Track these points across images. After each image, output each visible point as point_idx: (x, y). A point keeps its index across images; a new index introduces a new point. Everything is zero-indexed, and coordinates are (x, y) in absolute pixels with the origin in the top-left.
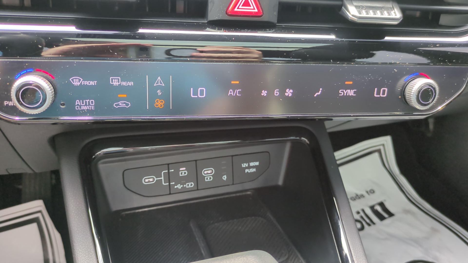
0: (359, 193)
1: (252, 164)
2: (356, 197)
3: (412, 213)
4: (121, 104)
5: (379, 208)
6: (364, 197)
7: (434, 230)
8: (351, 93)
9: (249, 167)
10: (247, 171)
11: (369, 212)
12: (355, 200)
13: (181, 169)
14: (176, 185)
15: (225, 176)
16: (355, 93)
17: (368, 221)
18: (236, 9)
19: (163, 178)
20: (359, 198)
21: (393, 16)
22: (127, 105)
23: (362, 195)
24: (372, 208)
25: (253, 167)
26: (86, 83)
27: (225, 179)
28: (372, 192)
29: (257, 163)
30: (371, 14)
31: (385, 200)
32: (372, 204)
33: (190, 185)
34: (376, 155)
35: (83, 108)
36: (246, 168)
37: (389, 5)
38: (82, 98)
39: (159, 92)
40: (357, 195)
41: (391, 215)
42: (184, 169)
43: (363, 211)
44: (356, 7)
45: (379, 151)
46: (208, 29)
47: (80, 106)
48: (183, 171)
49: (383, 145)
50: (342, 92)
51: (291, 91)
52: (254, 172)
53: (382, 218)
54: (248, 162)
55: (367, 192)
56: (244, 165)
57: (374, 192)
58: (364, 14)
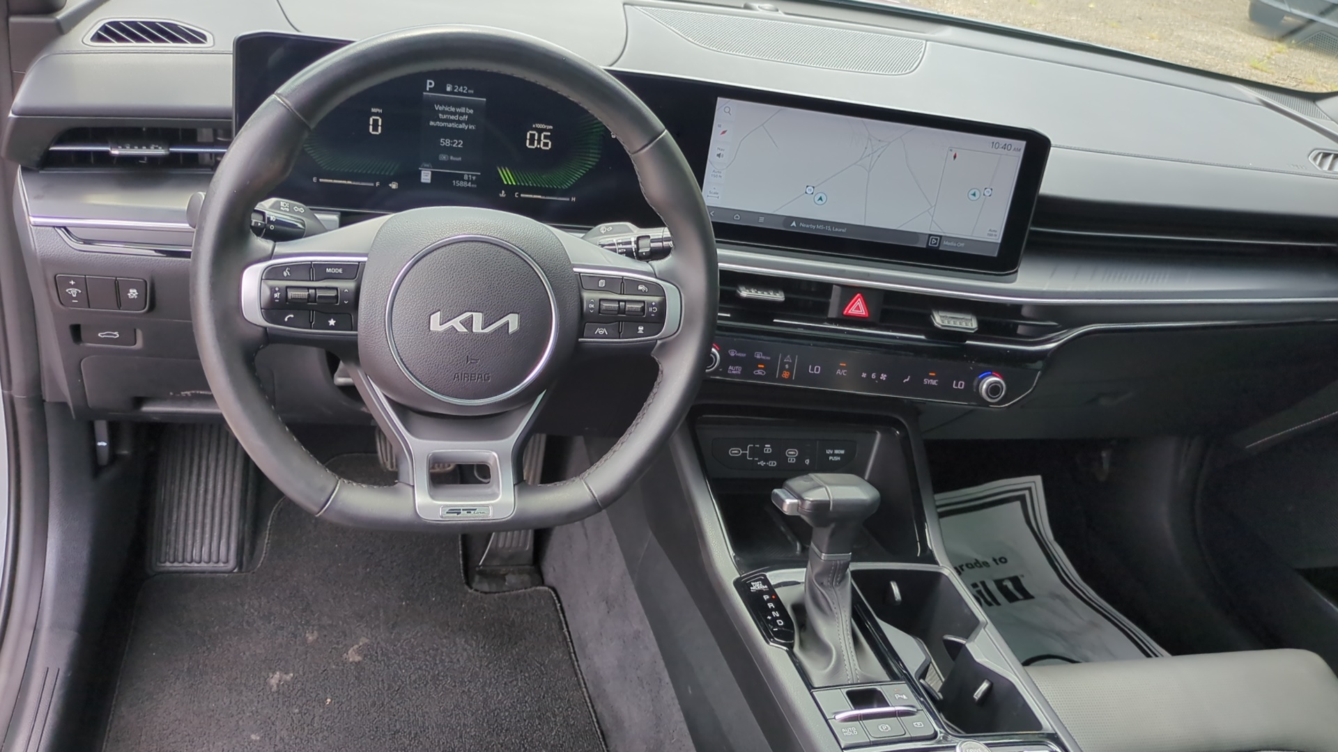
0: (981, 559)
1: (837, 452)
2: (975, 564)
3: (1065, 601)
4: (759, 372)
5: (1010, 585)
6: (989, 566)
7: (1094, 624)
8: (934, 382)
9: (834, 455)
10: (830, 458)
11: (992, 587)
12: (973, 567)
13: (766, 446)
14: (759, 461)
15: (808, 460)
16: (937, 382)
17: (989, 599)
18: (850, 312)
19: (748, 452)
20: (981, 566)
21: (970, 326)
22: (763, 373)
23: (987, 563)
24: (999, 583)
25: (838, 455)
26: (739, 355)
27: (807, 463)
28: (1003, 560)
29: (842, 452)
30: (952, 324)
31: (1023, 576)
32: (999, 576)
33: (773, 464)
34: (1018, 504)
35: (734, 372)
36: (830, 455)
37: (969, 317)
38: (734, 365)
39: (787, 366)
40: (977, 561)
41: (1027, 596)
42: (769, 446)
43: (983, 583)
44: (941, 316)
45: (1022, 499)
46: (826, 323)
47: (732, 370)
48: (768, 449)
49: (1030, 489)
50: (926, 381)
51: (885, 376)
52: (838, 461)
53: (1011, 598)
54: (833, 449)
55: (995, 560)
56: (829, 452)
57: (1006, 561)
58: (946, 323)
